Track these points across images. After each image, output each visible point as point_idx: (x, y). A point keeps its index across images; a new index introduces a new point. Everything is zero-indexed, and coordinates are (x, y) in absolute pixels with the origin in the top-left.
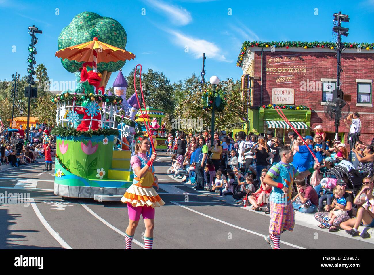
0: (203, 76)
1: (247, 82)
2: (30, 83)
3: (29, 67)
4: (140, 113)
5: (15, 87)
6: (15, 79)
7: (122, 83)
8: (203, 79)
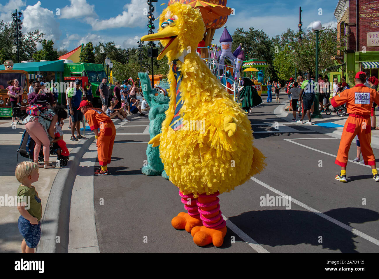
0: (300, 27)
1: (343, 29)
2: (151, 45)
3: (149, 32)
4: (246, 65)
5: (141, 52)
6: (141, 46)
7: (227, 38)
8: (301, 30)
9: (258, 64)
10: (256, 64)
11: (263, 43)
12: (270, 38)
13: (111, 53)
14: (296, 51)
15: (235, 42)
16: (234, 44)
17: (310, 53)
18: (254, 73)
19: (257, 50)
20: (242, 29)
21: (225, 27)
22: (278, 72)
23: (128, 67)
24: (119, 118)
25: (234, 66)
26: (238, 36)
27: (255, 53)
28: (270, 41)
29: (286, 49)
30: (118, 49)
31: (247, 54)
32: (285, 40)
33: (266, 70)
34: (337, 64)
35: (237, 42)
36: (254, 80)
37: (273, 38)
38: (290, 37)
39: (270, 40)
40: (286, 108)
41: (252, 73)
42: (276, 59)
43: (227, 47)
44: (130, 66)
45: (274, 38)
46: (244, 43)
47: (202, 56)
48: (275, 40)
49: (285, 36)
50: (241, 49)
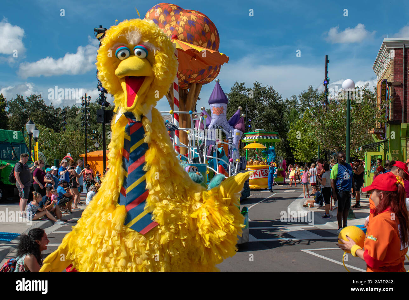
0: (326, 85)
1: (385, 90)
2: (103, 104)
4: (248, 138)
5: (86, 113)
6: (85, 103)
7: (220, 98)
8: (327, 90)
9: (265, 138)
10: (263, 138)
11: (273, 106)
12: (284, 99)
13: (36, 114)
14: (320, 121)
15: (232, 103)
16: (230, 106)
17: (338, 124)
18: (260, 150)
19: (265, 117)
20: (244, 84)
21: (216, 81)
22: (295, 150)
23: (65, 137)
24: (49, 219)
25: (230, 140)
26: (237, 94)
27: (262, 121)
28: (283, 104)
29: (306, 116)
30: (48, 107)
31: (250, 122)
32: (306, 103)
33: (278, 147)
34: (377, 141)
35: (235, 104)
36: (260, 161)
37: (287, 100)
38: (312, 99)
39: (284, 102)
40: (305, 203)
41: (256, 151)
42: (292, 130)
43: (220, 112)
44: (68, 136)
45: (289, 99)
46: (245, 105)
47: (181, 125)
48: (290, 103)
49: (306, 96)
50: (240, 114)
